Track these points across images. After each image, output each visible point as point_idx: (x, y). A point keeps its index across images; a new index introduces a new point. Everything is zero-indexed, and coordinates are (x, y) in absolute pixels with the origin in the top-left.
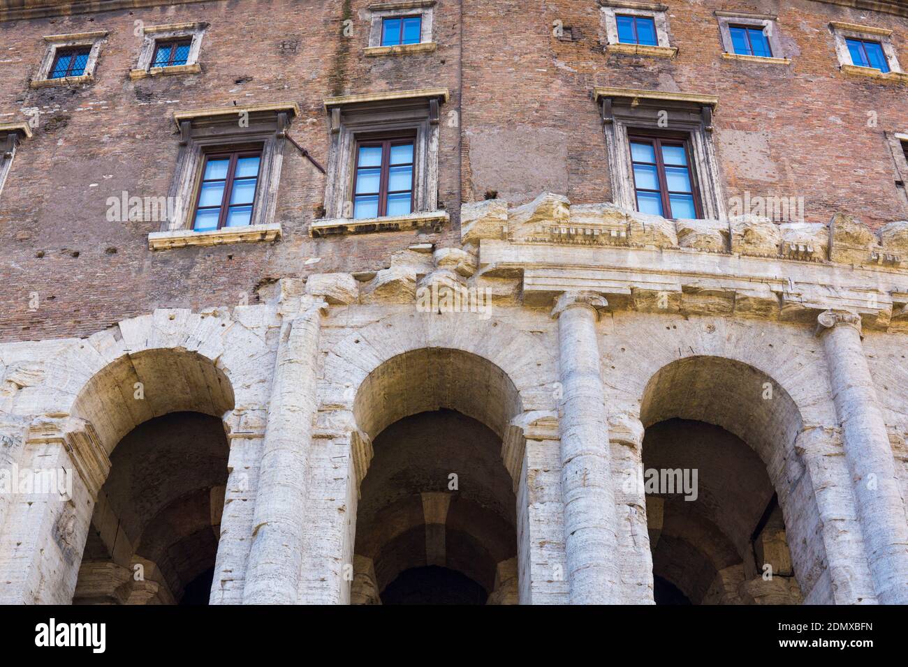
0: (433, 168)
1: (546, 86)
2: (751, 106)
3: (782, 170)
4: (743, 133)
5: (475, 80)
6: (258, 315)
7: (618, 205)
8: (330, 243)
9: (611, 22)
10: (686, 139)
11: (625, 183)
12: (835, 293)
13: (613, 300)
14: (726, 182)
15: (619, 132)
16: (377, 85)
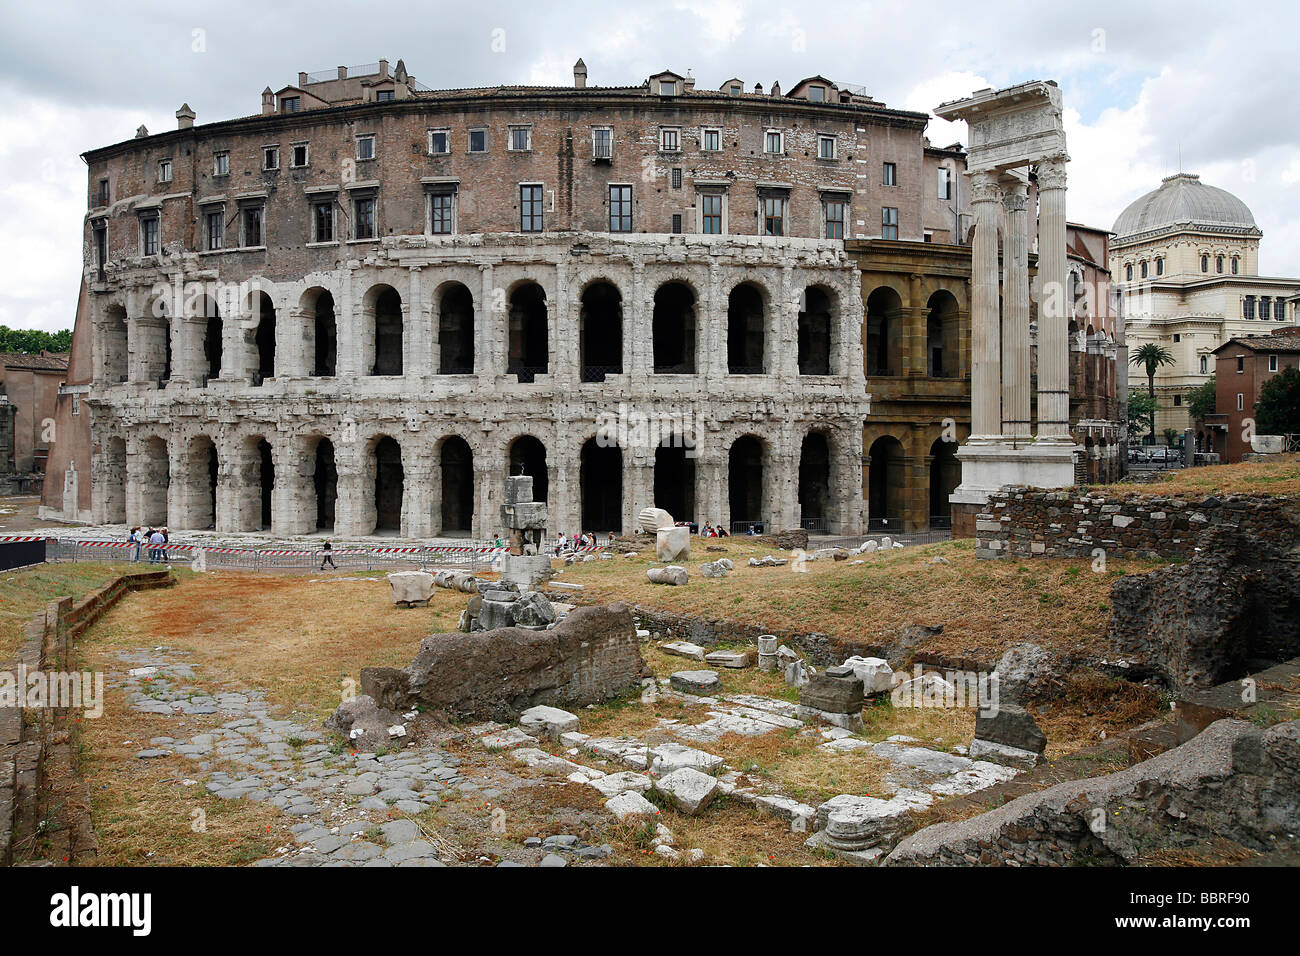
0: (376, 217)
1: (408, 178)
2: (473, 177)
3: (477, 208)
4: (467, 192)
5: (387, 177)
6: (336, 274)
7: (425, 232)
8: (352, 248)
9: (430, 139)
10: (450, 195)
11: (429, 222)
12: (487, 257)
13: (423, 268)
14: (459, 216)
15: (429, 197)
16: (361, 176)
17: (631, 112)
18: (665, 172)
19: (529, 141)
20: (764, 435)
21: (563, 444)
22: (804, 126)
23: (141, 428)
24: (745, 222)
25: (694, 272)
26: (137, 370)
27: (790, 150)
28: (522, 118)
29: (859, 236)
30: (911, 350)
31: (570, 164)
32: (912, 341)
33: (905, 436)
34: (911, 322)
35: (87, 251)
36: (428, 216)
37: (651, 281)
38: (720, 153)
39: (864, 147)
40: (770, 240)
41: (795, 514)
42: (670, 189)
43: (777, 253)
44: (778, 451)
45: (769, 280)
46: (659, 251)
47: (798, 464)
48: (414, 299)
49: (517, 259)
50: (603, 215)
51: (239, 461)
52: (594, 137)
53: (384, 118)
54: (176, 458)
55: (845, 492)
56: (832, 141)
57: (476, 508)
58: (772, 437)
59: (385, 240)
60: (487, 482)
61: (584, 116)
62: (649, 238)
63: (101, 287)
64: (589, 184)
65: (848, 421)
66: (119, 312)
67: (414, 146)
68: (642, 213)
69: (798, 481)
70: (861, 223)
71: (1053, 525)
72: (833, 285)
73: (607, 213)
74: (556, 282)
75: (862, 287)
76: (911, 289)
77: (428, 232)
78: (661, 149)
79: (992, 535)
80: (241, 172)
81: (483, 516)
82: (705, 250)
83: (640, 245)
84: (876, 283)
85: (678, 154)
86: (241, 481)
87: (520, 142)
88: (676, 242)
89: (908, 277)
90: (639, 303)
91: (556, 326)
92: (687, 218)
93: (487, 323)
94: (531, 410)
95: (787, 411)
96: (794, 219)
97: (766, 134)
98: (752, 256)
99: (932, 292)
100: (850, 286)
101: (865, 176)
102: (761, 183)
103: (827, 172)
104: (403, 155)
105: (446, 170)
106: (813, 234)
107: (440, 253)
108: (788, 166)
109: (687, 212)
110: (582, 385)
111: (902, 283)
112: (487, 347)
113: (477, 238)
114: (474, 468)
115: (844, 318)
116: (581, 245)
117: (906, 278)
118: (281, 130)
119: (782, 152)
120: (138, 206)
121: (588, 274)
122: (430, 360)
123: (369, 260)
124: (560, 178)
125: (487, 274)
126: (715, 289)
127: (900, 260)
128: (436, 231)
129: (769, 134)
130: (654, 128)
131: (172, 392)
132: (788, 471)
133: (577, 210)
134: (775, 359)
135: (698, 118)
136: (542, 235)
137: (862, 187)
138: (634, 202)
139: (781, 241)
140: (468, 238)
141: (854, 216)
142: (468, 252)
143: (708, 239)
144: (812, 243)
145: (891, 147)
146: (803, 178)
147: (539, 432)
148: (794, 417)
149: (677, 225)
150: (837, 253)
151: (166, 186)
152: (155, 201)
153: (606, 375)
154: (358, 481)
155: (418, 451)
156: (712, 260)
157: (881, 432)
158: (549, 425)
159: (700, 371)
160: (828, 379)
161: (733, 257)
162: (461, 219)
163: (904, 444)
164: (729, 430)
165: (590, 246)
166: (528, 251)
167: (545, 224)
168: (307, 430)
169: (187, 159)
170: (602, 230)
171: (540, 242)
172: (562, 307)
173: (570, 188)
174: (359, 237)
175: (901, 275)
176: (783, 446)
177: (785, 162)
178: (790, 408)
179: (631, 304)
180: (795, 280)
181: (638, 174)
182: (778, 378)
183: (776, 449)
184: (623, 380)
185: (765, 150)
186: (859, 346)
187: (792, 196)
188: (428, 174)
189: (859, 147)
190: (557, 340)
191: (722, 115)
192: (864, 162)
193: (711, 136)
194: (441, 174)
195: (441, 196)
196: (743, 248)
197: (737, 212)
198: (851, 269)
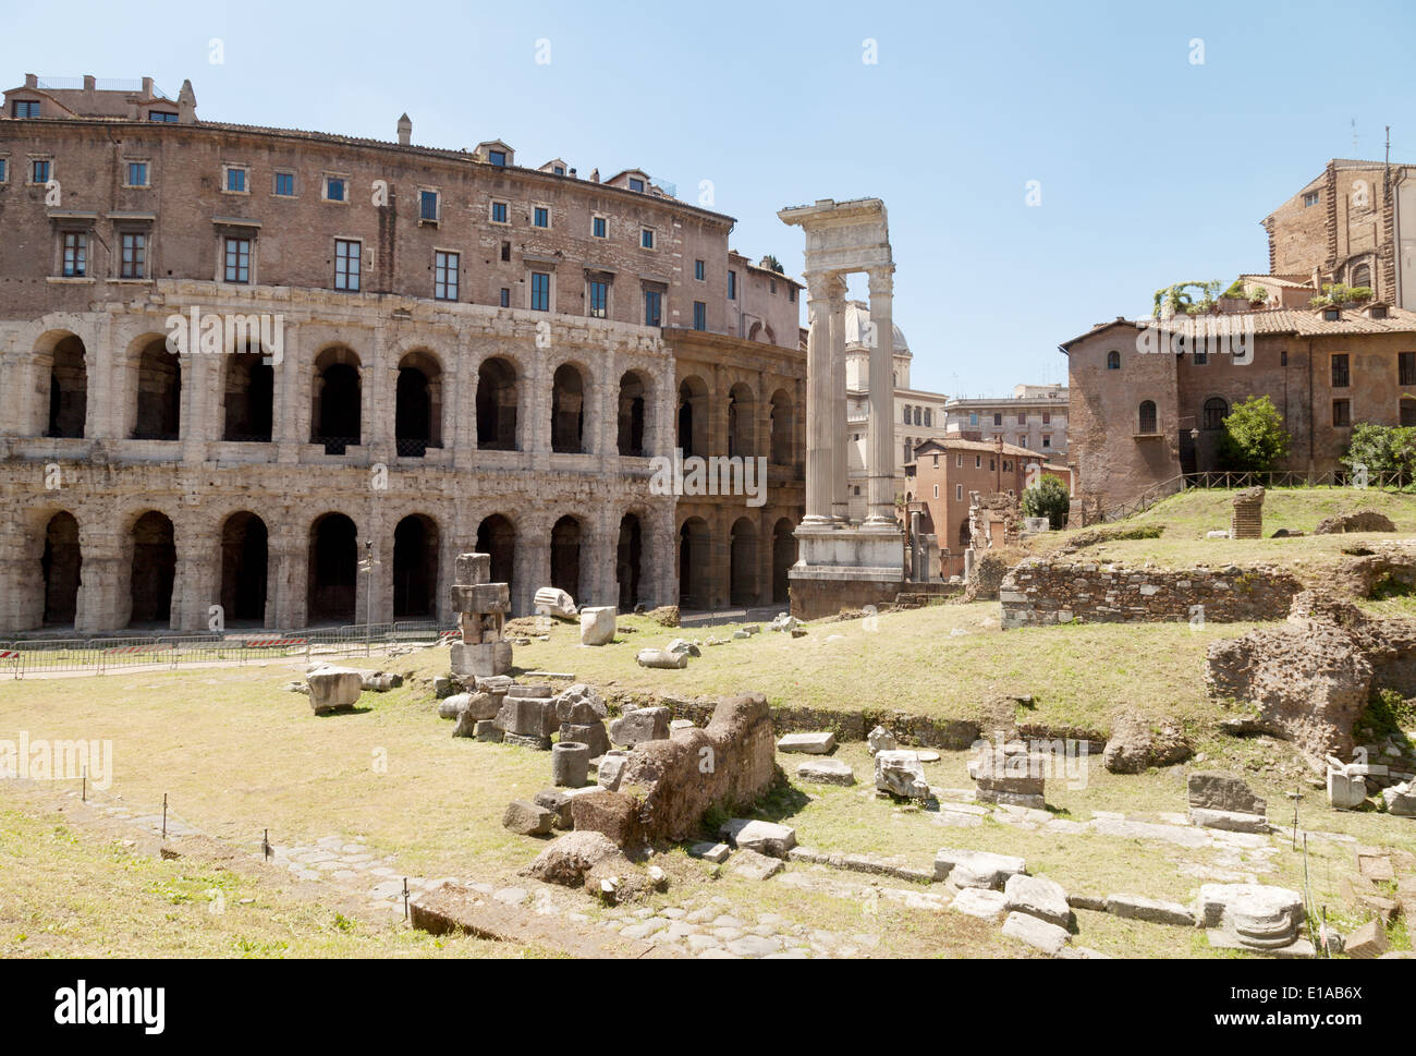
0: (150, 255)
1: (194, 214)
2: (278, 223)
3: (282, 257)
4: (270, 238)
5: (166, 210)
6: (90, 317)
7: (216, 278)
8: (113, 288)
9: (225, 174)
10: (248, 240)
11: (221, 268)
12: (293, 312)
14: (259, 264)
15: (221, 239)
16: (129, 206)
17: (460, 177)
18: (494, 243)
19: (347, 191)
20: (587, 514)
21: (377, 521)
22: (628, 214)
24: (572, 302)
25: (520, 349)
27: (616, 236)
28: (338, 169)
29: (675, 325)
31: (393, 223)
32: (716, 428)
33: (711, 516)
34: (717, 410)
36: (220, 261)
37: (477, 353)
38: (549, 232)
39: (680, 242)
40: (595, 323)
41: (615, 593)
42: (499, 261)
43: (601, 336)
44: (599, 530)
45: (593, 364)
46: (487, 324)
47: (617, 544)
49: (330, 318)
50: (428, 280)
52: (418, 196)
53: (165, 142)
55: (659, 571)
56: (651, 232)
57: (270, 594)
58: (594, 517)
59: (163, 285)
60: (287, 564)
61: (409, 175)
62: (477, 309)
64: (413, 246)
65: (663, 502)
67: (204, 179)
68: (470, 283)
69: (616, 561)
70: (676, 313)
72: (650, 370)
73: (433, 279)
74: (373, 348)
75: (677, 375)
76: (716, 378)
77: (219, 277)
78: (491, 219)
81: (280, 602)
82: (532, 328)
83: (466, 316)
84: (687, 373)
85: (506, 227)
87: (335, 191)
88: (505, 316)
89: (716, 367)
90: (464, 375)
91: (372, 394)
92: (515, 292)
93: (292, 386)
94: (342, 485)
95: (608, 491)
96: (618, 303)
97: (593, 218)
98: (577, 337)
99: (733, 383)
100: (666, 372)
101: (679, 269)
102: (588, 266)
103: (647, 262)
104: (189, 188)
105: (244, 210)
106: (634, 319)
107: (234, 303)
108: (612, 252)
109: (515, 286)
110: (400, 458)
111: (709, 373)
113: (282, 291)
114: (269, 548)
115: (658, 403)
116: (402, 310)
117: (712, 368)
118: (14, 138)
119: (607, 237)
121: (409, 343)
122: (216, 425)
123: (137, 305)
124: (382, 237)
125: (292, 332)
126: (540, 366)
127: (709, 350)
128: (228, 278)
129: (596, 218)
130: (483, 197)
132: (610, 550)
133: (398, 272)
134: (597, 440)
135: (528, 192)
136: (360, 295)
137: (677, 279)
138: (461, 270)
139: (607, 324)
140: (267, 291)
141: (670, 307)
142: (270, 305)
143: (536, 316)
144: (633, 328)
145: (703, 245)
146: (628, 267)
147: (351, 510)
148: (616, 496)
149: (506, 298)
150: (655, 340)
153: (428, 450)
154: (113, 568)
155: (198, 528)
157: (691, 513)
158: (362, 501)
159: (525, 449)
160: (644, 461)
161: (559, 336)
162: (261, 268)
163: (709, 524)
164: (553, 509)
165: (414, 312)
166: (342, 310)
167: (363, 284)
170: (427, 297)
171: (356, 302)
172: (379, 375)
173: (392, 248)
174: (122, 276)
175: (708, 365)
176: (603, 525)
177: (610, 248)
178: (611, 488)
179: (455, 375)
180: (617, 362)
181: (467, 242)
182: (600, 458)
183: (598, 528)
184: (445, 455)
185: (592, 233)
186: (673, 430)
187: (616, 282)
188: (222, 213)
189: (675, 241)
190: (372, 410)
191: (552, 193)
192: (680, 256)
193: (542, 214)
194: (238, 215)
195: (238, 240)
196: (570, 328)
197: (564, 291)
198: (667, 357)
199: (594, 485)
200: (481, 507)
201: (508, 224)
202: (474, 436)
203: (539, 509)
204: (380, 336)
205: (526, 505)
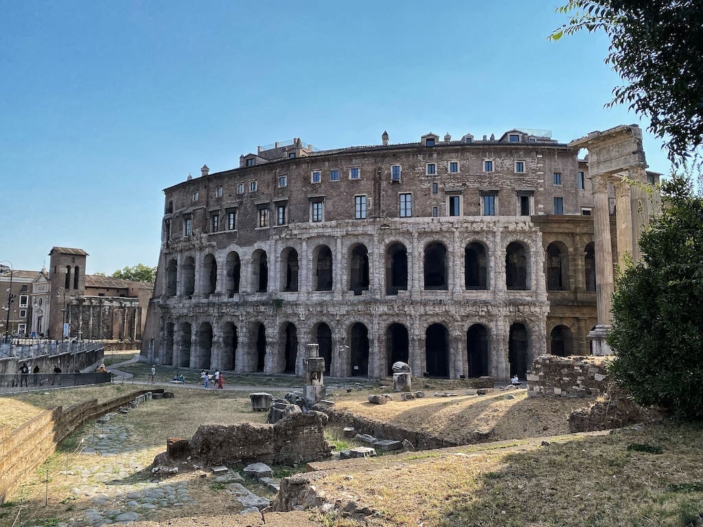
0: (287, 214)
1: (301, 195)
2: (332, 193)
3: (334, 208)
4: (329, 201)
5: (292, 195)
6: (268, 242)
7: (310, 221)
8: (275, 229)
9: (312, 175)
10: (321, 203)
11: (311, 216)
12: (338, 233)
13: (308, 238)
14: (325, 212)
15: (311, 204)
16: (280, 195)
17: (411, 156)
18: (429, 185)
19: (359, 174)
20: (487, 323)
21: (376, 327)
22: (506, 156)
23: (181, 318)
24: (473, 209)
25: (446, 237)
26: (180, 289)
27: (499, 169)
28: (356, 162)
29: (540, 214)
30: (575, 277)
31: (380, 185)
32: (575, 271)
33: (573, 325)
34: (574, 260)
35: (163, 234)
36: (311, 213)
37: (422, 242)
38: (459, 174)
39: (542, 165)
40: (487, 218)
41: (506, 369)
42: (432, 194)
43: (491, 225)
44: (495, 333)
46: (426, 226)
47: (507, 340)
48: (304, 254)
49: (354, 233)
50: (397, 209)
51: (222, 334)
52: (392, 170)
53: (291, 166)
54: (194, 333)
56: (522, 163)
57: (332, 361)
58: (492, 325)
59: (290, 226)
60: (338, 347)
61: (387, 160)
62: (420, 220)
63: (167, 251)
64: (389, 194)
65: (537, 316)
66: (174, 262)
67: (304, 179)
68: (417, 207)
69: (508, 350)
70: (541, 206)
71: (564, 378)
72: (525, 240)
73: (399, 208)
74: (373, 244)
75: (544, 242)
76: (574, 241)
78: (427, 174)
79: (536, 383)
80: (227, 195)
81: (335, 365)
82: (451, 225)
83: (415, 224)
84: (551, 240)
85: (435, 176)
86: (223, 345)
87: (354, 175)
88: (435, 221)
89: (573, 235)
90: (416, 253)
91: (373, 266)
92: (441, 208)
93: (339, 265)
95: (499, 311)
96: (501, 205)
97: (484, 162)
98: (477, 227)
99: (588, 242)
100: (536, 241)
101: (543, 181)
102: (482, 188)
103: (520, 180)
104: (299, 184)
105: (319, 190)
106: (513, 213)
107: (316, 231)
108: (497, 178)
109: (440, 206)
110: (386, 296)
111: (568, 239)
112: (339, 277)
113: (334, 223)
114: (332, 339)
115: (533, 259)
116: (385, 225)
117: (570, 235)
118: (245, 175)
119: (493, 170)
120: (184, 213)
121: (387, 241)
122: (312, 284)
123: (283, 236)
124: (374, 192)
125: (339, 241)
126: (457, 245)
127: (566, 225)
128: (314, 220)
129: (486, 162)
130: (423, 163)
131: (194, 301)
132: (502, 344)
133: (383, 207)
134: (493, 282)
135: (446, 156)
136: (366, 221)
137: (541, 187)
138: (413, 202)
139: (494, 218)
140: (328, 223)
141: (536, 203)
142: (330, 230)
143: (452, 219)
144: (512, 218)
145: (558, 164)
146: (507, 184)
147: (365, 321)
148: (504, 314)
149: (435, 212)
150: (527, 223)
151: (195, 204)
152: (190, 210)
153: (399, 291)
154: (277, 347)
155: (305, 330)
156: (455, 230)
157: (558, 323)
158: (369, 317)
159: (450, 288)
160: (523, 293)
161: (467, 227)
162: (326, 214)
163: (572, 330)
164: (466, 321)
165: (390, 225)
166: (359, 229)
167: (368, 215)
168: (253, 319)
169: (204, 190)
170: (396, 217)
171: (365, 224)
172: (375, 256)
173: (380, 196)
174: (279, 224)
175: (567, 234)
176: (497, 330)
177: (495, 176)
178: (501, 309)
179: (411, 254)
180: (502, 239)
181: (414, 187)
182: (494, 292)
183: (494, 332)
184: (407, 293)
185: (484, 170)
186: (543, 274)
187: (500, 194)
188: (312, 192)
189: (539, 165)
190: (373, 273)
191: (460, 154)
192: (542, 173)
193: (454, 165)
194: (317, 192)
195: (318, 203)
196: (472, 223)
197: (468, 204)
198: (536, 232)
199: (490, 307)
200: (426, 320)
201: (436, 174)
202: (423, 284)
203: (457, 321)
204: (376, 239)
205: (451, 319)
